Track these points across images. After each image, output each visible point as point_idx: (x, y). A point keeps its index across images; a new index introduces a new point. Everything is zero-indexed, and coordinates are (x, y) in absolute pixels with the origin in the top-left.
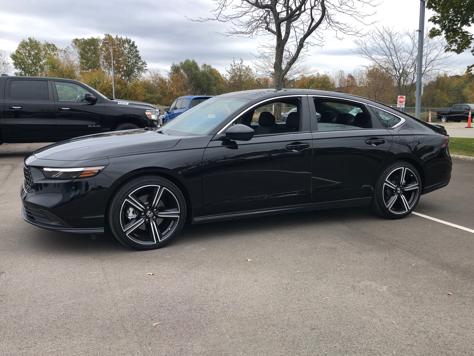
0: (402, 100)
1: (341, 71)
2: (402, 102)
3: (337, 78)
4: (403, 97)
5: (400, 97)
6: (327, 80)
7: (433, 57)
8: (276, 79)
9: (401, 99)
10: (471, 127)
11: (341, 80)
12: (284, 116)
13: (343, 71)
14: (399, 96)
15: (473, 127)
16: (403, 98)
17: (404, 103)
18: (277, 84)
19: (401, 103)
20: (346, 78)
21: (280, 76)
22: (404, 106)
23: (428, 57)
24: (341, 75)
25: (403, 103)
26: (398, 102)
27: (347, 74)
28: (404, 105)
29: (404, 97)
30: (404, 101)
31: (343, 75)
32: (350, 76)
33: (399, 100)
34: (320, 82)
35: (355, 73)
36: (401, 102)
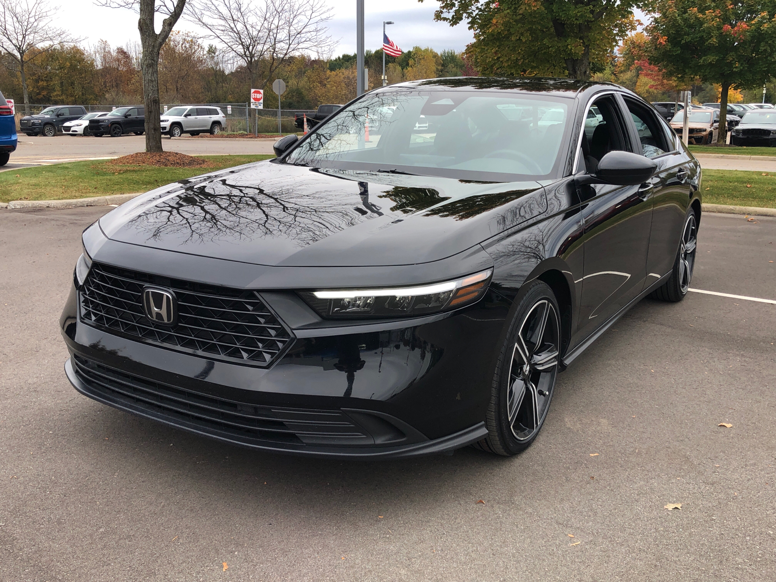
0: (259, 96)
1: (103, 41)
2: (259, 100)
3: (97, 54)
4: (259, 91)
5: (255, 91)
6: (80, 56)
7: (299, 28)
8: (147, 51)
9: (256, 94)
10: (370, 140)
11: (104, 57)
12: (32, 121)
13: (106, 42)
14: (253, 90)
15: (372, 142)
16: (260, 93)
17: (262, 101)
18: (150, 62)
19: (257, 102)
20: (114, 54)
21: (154, 46)
22: (261, 107)
23: (291, 28)
24: (104, 49)
25: (260, 102)
26: (252, 100)
27: (116, 48)
28: (262, 105)
29: (262, 91)
30: (261, 97)
31: (107, 49)
32: (121, 51)
33: (253, 95)
34: (66, 60)
35: (129, 47)
36: (256, 99)
